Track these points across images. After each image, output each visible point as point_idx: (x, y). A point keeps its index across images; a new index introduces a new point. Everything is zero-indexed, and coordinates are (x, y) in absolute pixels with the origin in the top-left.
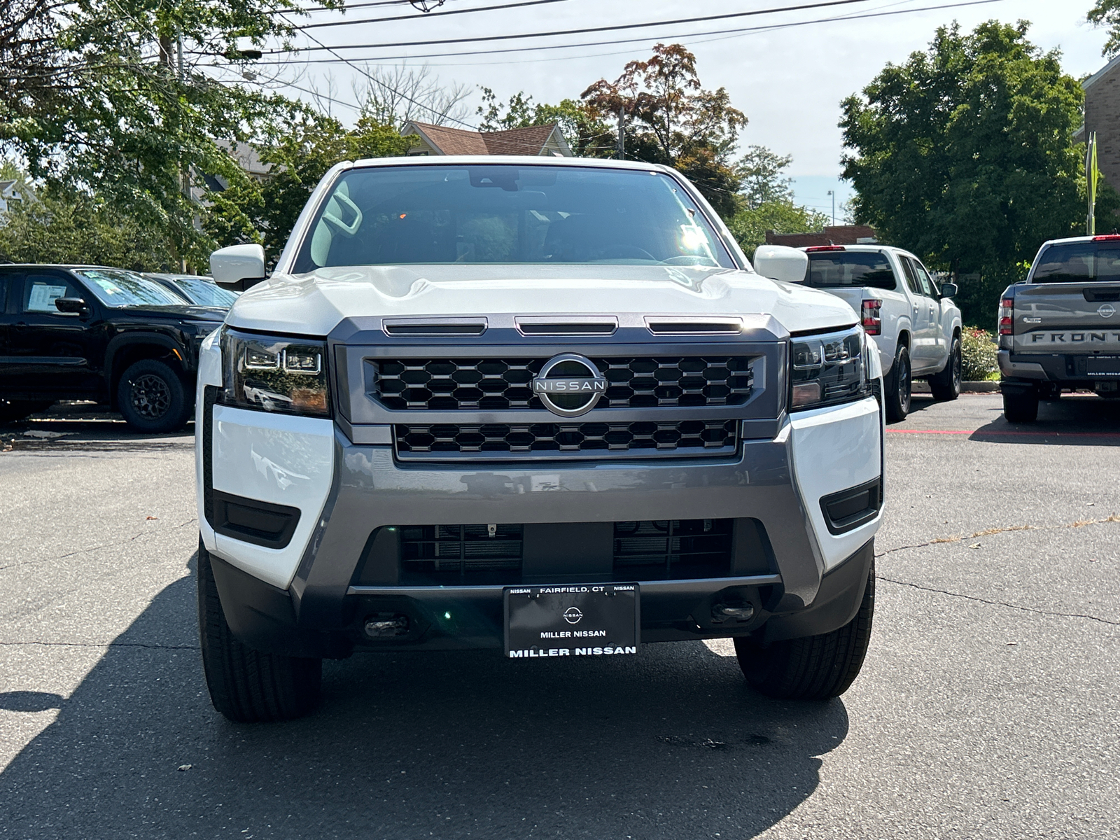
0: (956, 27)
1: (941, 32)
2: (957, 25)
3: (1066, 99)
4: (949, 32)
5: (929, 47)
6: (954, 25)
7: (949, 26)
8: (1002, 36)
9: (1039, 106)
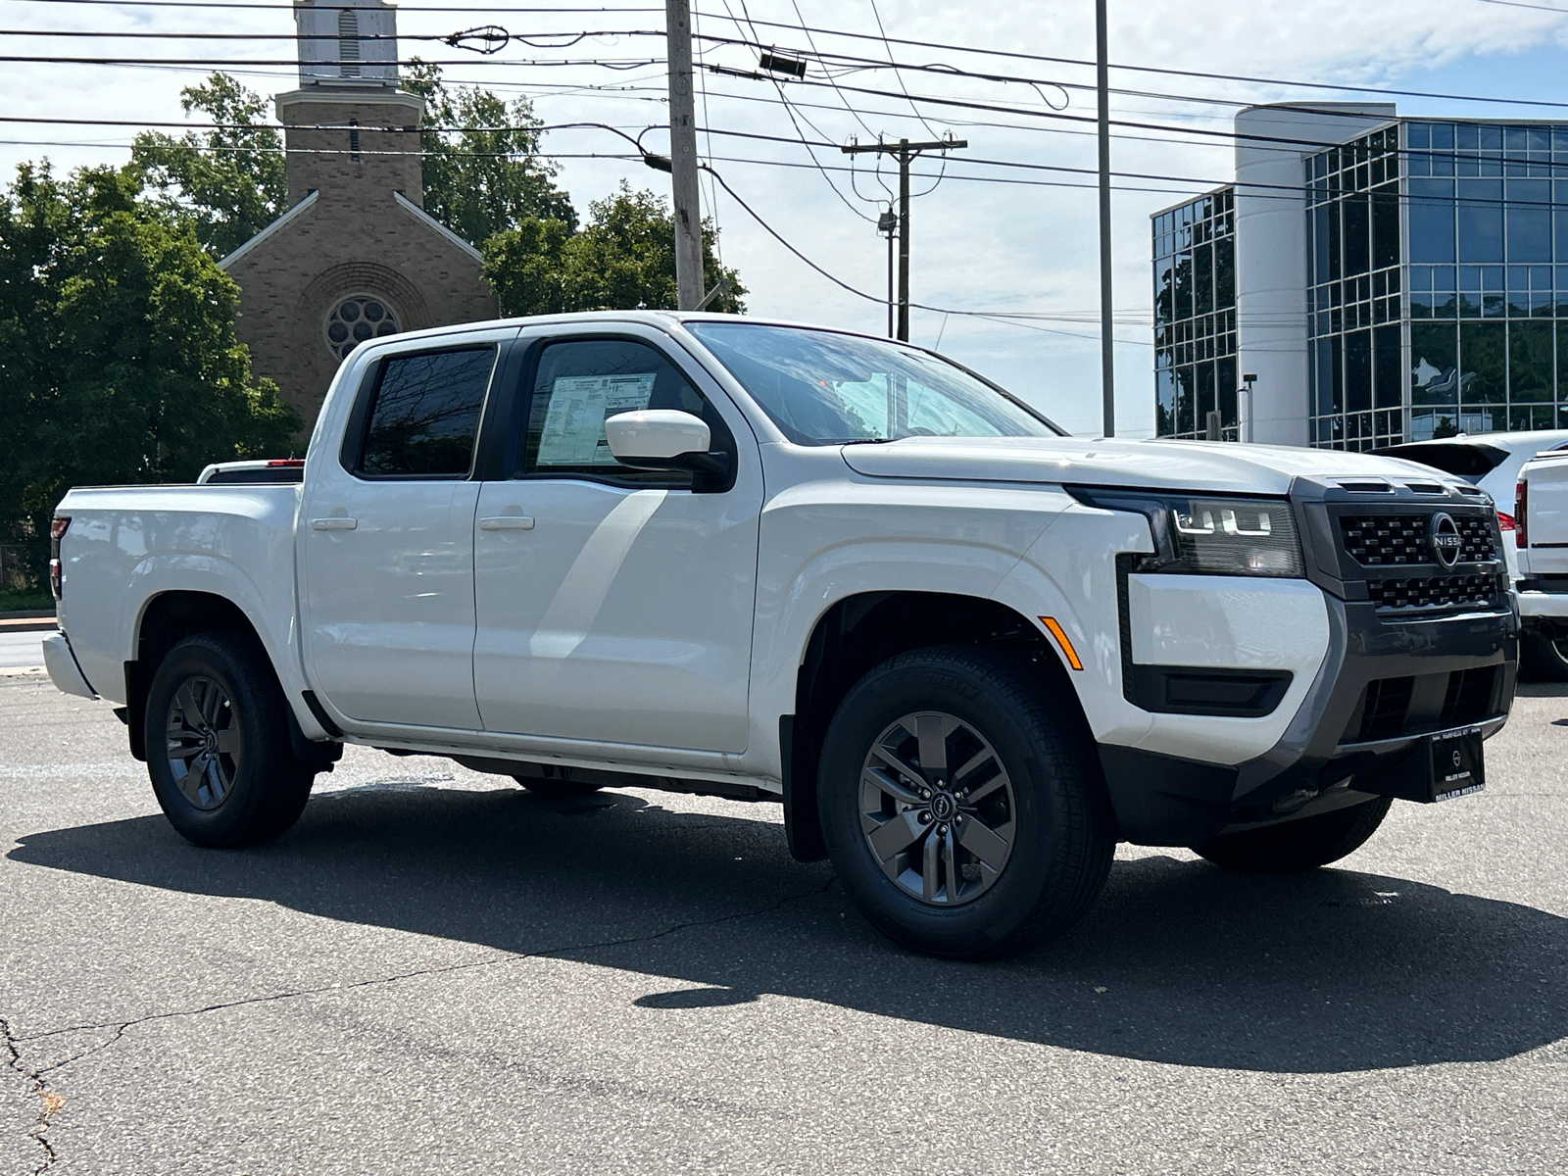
0: (48, 167)
1: (26, 171)
2: (49, 164)
3: (226, 284)
4: (36, 172)
5: (9, 189)
6: (45, 164)
7: (37, 164)
8: (121, 189)
9: (195, 290)
